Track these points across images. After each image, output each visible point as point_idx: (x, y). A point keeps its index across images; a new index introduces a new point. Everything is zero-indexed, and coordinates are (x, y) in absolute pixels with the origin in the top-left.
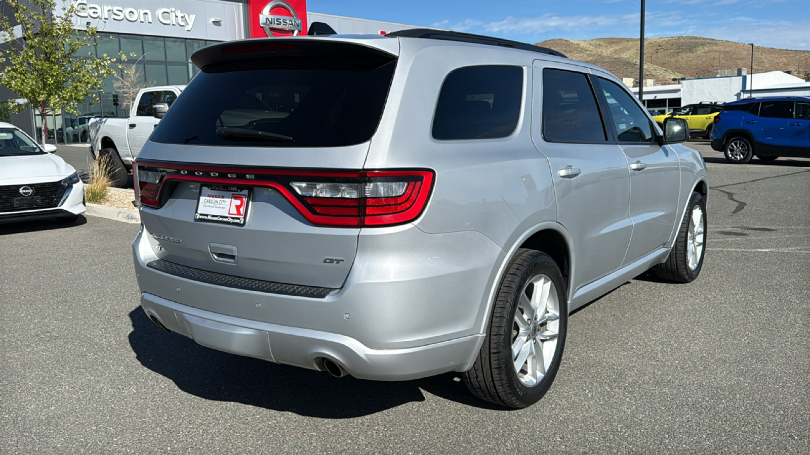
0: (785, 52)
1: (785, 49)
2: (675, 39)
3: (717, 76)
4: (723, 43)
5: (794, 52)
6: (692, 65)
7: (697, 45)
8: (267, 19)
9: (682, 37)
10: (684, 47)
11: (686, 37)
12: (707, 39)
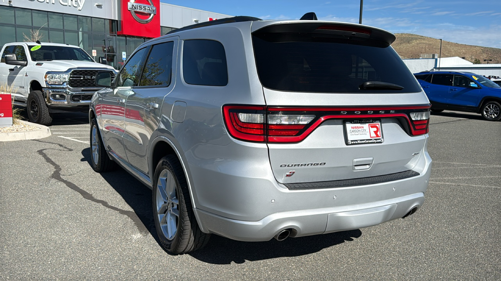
0: (464, 46)
1: (464, 44)
2: (400, 35)
3: (420, 58)
4: (428, 38)
5: (470, 46)
6: (409, 51)
7: (412, 39)
8: (133, 5)
9: (404, 33)
10: (404, 40)
11: (406, 34)
12: (419, 36)
